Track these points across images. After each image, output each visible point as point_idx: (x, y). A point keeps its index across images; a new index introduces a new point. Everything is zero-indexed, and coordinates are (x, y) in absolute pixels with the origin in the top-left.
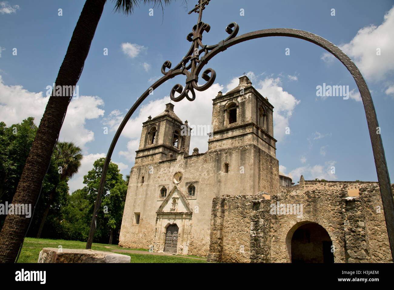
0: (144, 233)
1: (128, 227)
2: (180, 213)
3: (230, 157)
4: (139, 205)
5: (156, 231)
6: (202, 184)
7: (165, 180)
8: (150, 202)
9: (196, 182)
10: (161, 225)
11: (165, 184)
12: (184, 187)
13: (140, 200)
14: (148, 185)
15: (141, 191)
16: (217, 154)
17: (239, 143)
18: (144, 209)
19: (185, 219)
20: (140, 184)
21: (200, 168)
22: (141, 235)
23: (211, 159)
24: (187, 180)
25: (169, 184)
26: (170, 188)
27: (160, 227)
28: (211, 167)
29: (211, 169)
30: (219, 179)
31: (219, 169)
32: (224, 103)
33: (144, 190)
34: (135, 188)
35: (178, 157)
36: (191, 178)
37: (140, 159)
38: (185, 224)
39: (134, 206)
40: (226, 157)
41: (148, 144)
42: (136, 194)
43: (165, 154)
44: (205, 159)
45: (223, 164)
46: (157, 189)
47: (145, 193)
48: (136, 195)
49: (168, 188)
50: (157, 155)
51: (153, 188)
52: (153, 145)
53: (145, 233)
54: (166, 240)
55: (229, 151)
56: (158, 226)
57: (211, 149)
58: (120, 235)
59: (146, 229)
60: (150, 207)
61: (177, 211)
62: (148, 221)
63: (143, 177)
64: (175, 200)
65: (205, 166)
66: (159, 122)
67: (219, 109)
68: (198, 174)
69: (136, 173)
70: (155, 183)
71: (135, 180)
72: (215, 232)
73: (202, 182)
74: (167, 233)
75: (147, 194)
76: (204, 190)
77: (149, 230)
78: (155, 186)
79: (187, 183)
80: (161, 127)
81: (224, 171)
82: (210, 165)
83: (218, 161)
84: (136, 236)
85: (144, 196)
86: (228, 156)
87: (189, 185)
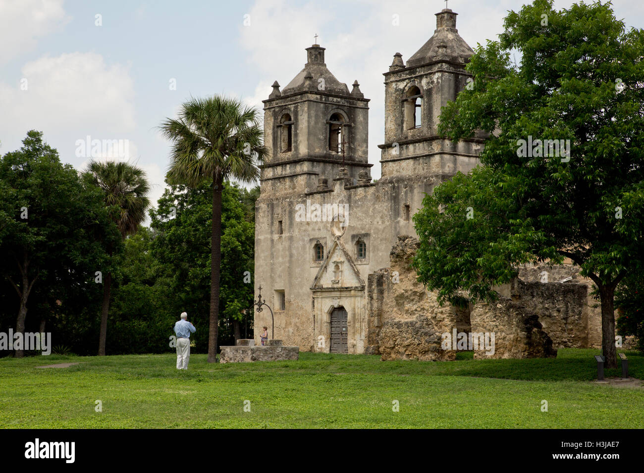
0: (296, 325)
1: (267, 318)
2: (347, 288)
3: (411, 195)
4: (280, 276)
5: (314, 320)
6: (375, 239)
7: (319, 230)
8: (299, 269)
9: (367, 235)
10: (321, 310)
11: (319, 236)
12: (350, 243)
13: (280, 266)
14: (291, 238)
15: (281, 249)
16: (394, 187)
17: (423, 169)
18: (291, 284)
19: (355, 296)
20: (276, 237)
21: (371, 210)
22: (291, 330)
23: (385, 195)
24: (353, 231)
25: (326, 238)
26: (329, 245)
27: (319, 313)
28: (386, 210)
29: (386, 213)
30: (398, 230)
31: (397, 214)
32: (401, 85)
33: (285, 247)
34: (269, 242)
35: (336, 187)
36: (359, 226)
37: (270, 182)
38: (356, 306)
39: (271, 277)
40: (406, 193)
41: (281, 150)
42: (272, 254)
43: (315, 174)
44: (376, 195)
45: (402, 205)
46: (308, 246)
47: (287, 253)
48: (272, 256)
49: (326, 243)
50: (300, 178)
51: (301, 243)
52: (289, 154)
53: (298, 324)
54: (331, 334)
55: (409, 183)
56: (316, 312)
57: (386, 176)
58: (254, 334)
59: (299, 319)
60: (299, 280)
61: (342, 285)
62: (300, 304)
63: (281, 222)
64: (337, 265)
65: (377, 206)
66: (294, 104)
67: (394, 95)
68: (368, 220)
69: (266, 212)
70: (303, 234)
71: (267, 228)
72: (372, 319)
73: (374, 236)
74: (331, 322)
75: (291, 256)
76: (378, 250)
77: (304, 319)
78: (303, 240)
79: (353, 237)
80: (300, 117)
81: (404, 217)
82: (384, 206)
83: (395, 199)
84: (282, 332)
85: (287, 259)
86: (409, 192)
87: (356, 239)
